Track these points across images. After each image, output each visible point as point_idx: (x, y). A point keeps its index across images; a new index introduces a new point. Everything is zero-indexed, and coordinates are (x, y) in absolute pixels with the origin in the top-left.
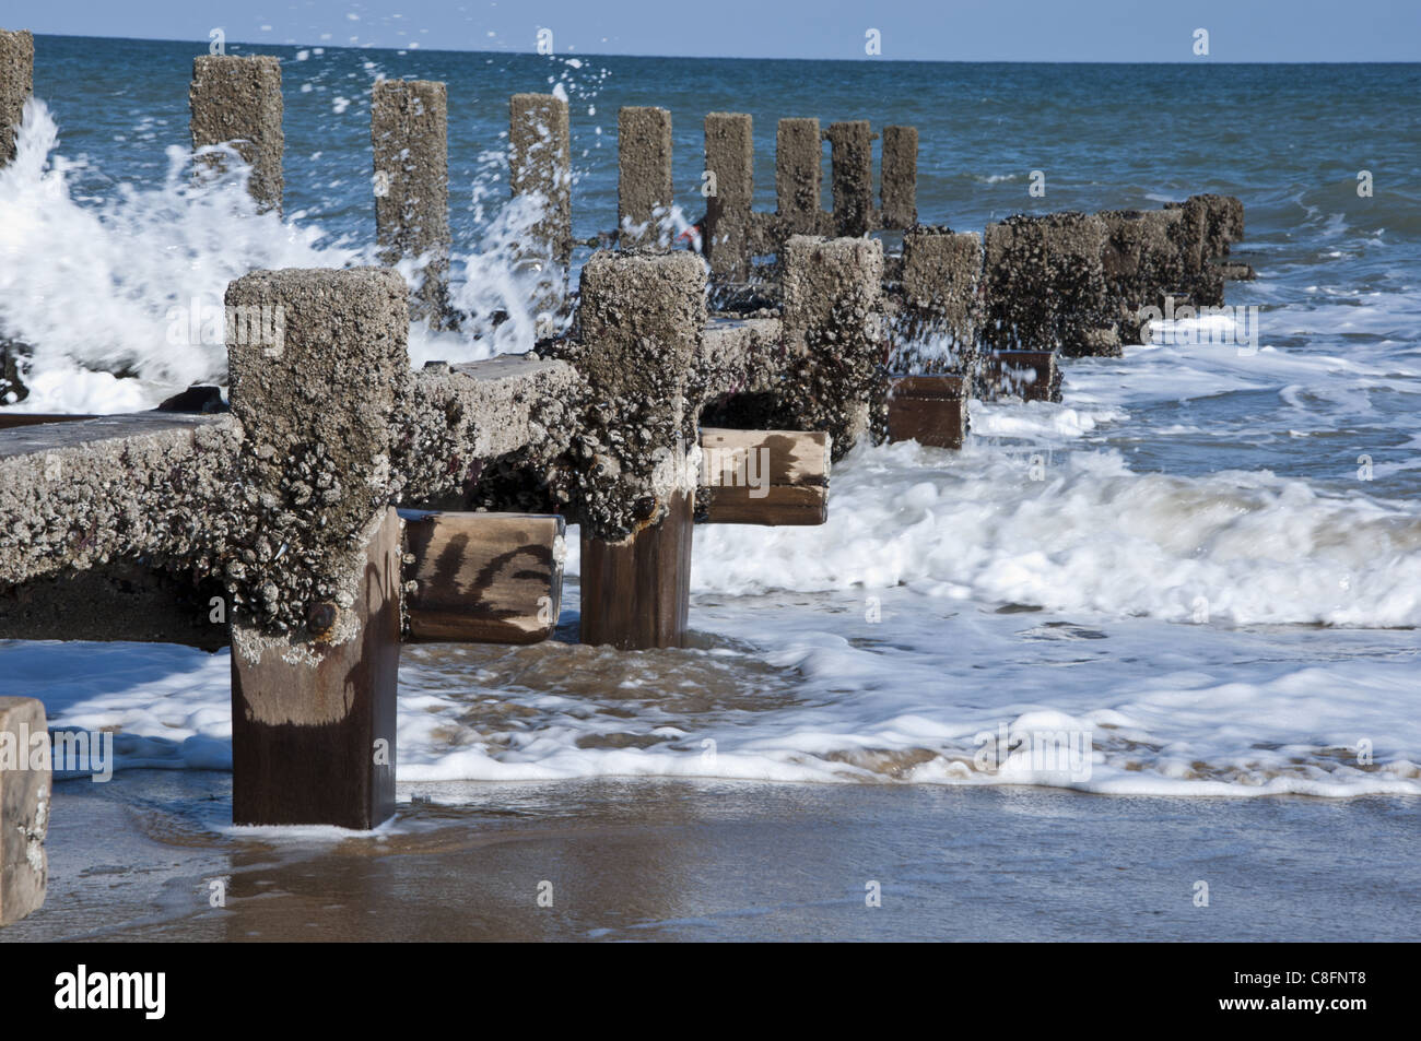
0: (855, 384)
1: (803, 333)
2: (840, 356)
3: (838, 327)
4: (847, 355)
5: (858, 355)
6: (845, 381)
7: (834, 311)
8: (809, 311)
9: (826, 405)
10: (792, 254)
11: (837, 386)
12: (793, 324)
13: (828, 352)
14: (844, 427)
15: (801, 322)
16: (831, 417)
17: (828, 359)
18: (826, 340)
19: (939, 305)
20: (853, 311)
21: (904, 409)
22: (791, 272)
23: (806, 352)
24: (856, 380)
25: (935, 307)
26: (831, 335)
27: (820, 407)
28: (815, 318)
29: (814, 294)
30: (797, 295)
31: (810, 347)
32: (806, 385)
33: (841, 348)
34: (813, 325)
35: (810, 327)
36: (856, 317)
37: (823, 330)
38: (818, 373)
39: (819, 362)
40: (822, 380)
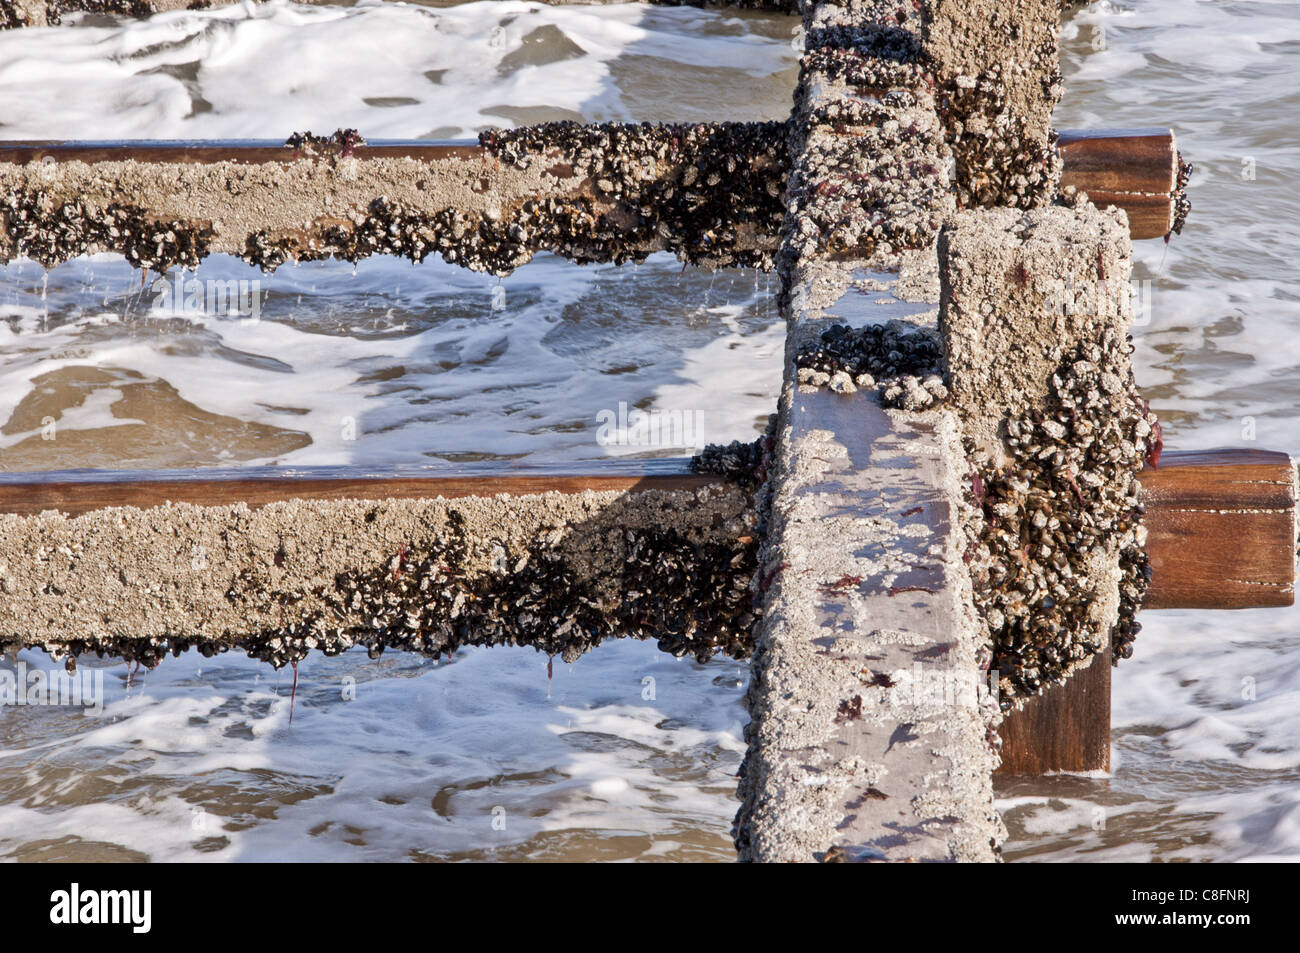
0: (1106, 524)
1: (995, 423)
2: (1075, 469)
3: (1068, 412)
4: (1089, 464)
5: (1111, 465)
6: (1085, 518)
7: (1058, 381)
8: (1006, 382)
9: (1049, 565)
10: (967, 273)
11: (1071, 527)
12: (973, 408)
13: (1048, 463)
14: (1085, 605)
15: (991, 404)
16: (1061, 589)
17: (1048, 475)
18: (1041, 438)
19: (996, 82)
20: (1099, 383)
21: (1176, 531)
22: (965, 307)
23: (1002, 461)
24: (1108, 513)
25: (987, 87)
26: (1055, 430)
27: (1038, 569)
28: (1019, 395)
29: (1014, 347)
30: (977, 349)
31: (1009, 451)
32: (1009, 531)
33: (1075, 453)
34: (1014, 410)
35: (1008, 413)
36: (1104, 393)
37: (1036, 418)
38: (1032, 505)
39: (1033, 484)
40: (1040, 520)
